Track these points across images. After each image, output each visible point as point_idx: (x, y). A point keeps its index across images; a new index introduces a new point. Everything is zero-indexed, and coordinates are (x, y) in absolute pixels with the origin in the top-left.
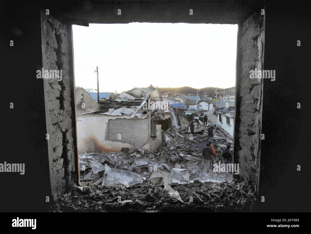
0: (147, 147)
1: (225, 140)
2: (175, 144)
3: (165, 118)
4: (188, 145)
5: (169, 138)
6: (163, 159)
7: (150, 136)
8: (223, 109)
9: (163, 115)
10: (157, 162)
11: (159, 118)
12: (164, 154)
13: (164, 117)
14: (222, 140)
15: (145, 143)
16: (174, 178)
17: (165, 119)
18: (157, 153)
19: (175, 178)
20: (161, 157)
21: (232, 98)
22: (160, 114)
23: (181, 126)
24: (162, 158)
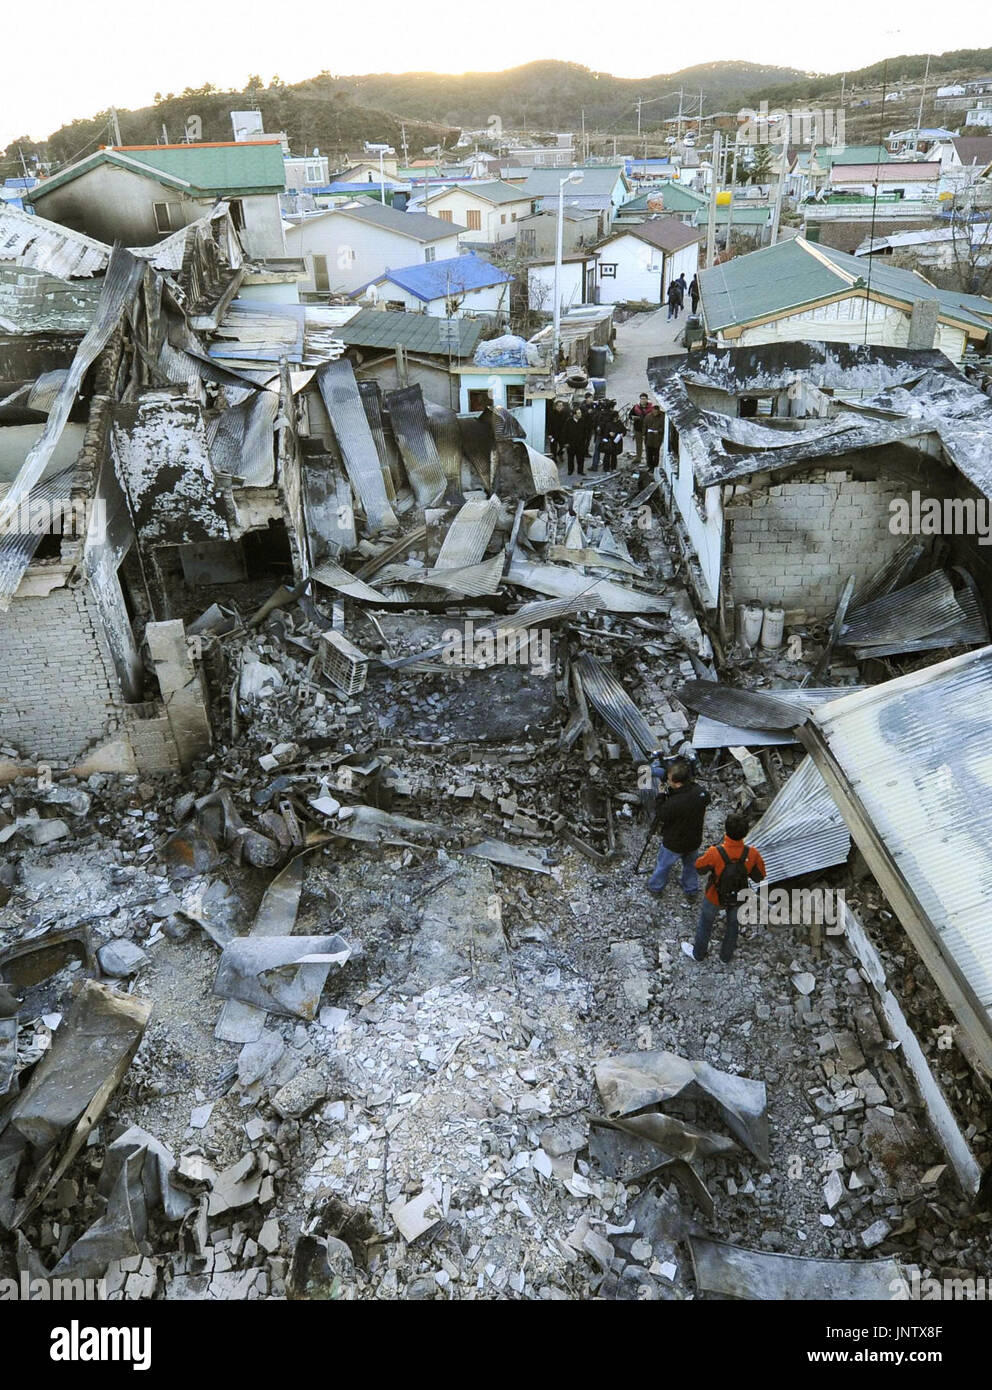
0: (113, 757)
1: (662, 616)
2: (304, 711)
3: (237, 526)
4: (396, 708)
5: (272, 672)
6: (204, 847)
7: (116, 692)
8: (703, 363)
9: (222, 509)
10: (165, 867)
11: (198, 530)
12: (218, 810)
13: (231, 520)
14: (642, 622)
15: (98, 733)
16: (234, 1002)
17: (237, 534)
18: (180, 790)
19: (239, 1000)
20: (191, 837)
21: (839, 188)
22: (197, 505)
23: (416, 498)
24: (196, 843)
